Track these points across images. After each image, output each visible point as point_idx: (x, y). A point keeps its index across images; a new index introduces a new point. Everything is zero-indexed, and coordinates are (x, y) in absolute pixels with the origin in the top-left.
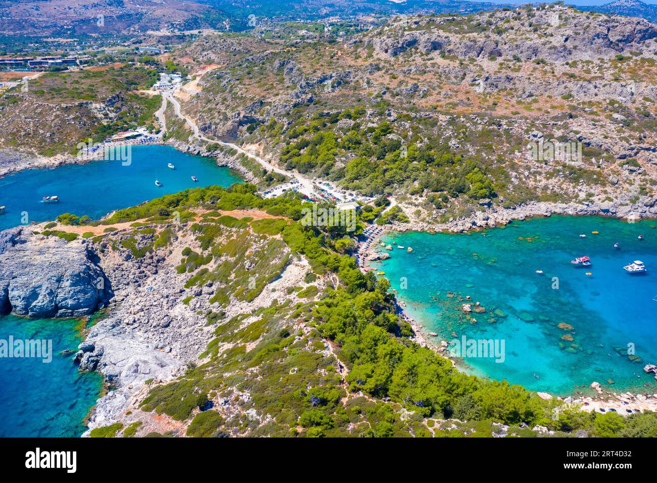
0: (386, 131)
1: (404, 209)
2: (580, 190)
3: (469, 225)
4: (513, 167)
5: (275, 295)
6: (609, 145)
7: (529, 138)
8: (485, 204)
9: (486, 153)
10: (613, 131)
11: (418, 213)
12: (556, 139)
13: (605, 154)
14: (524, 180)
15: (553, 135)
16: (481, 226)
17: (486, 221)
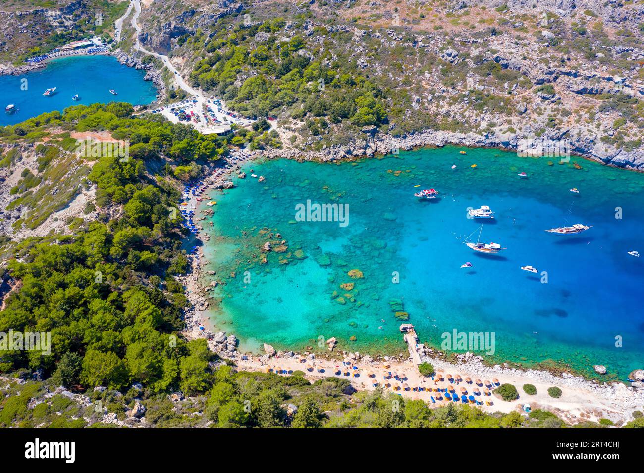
0: (298, 46)
1: (281, 134)
2: (483, 119)
3: (342, 153)
4: (419, 90)
5: (55, 225)
6: (527, 67)
7: (443, 57)
8: (368, 131)
9: (393, 74)
10: (536, 51)
11: (294, 139)
12: (472, 59)
13: (522, 78)
14: (426, 105)
15: (469, 55)
16: (356, 156)
17: (363, 151)
